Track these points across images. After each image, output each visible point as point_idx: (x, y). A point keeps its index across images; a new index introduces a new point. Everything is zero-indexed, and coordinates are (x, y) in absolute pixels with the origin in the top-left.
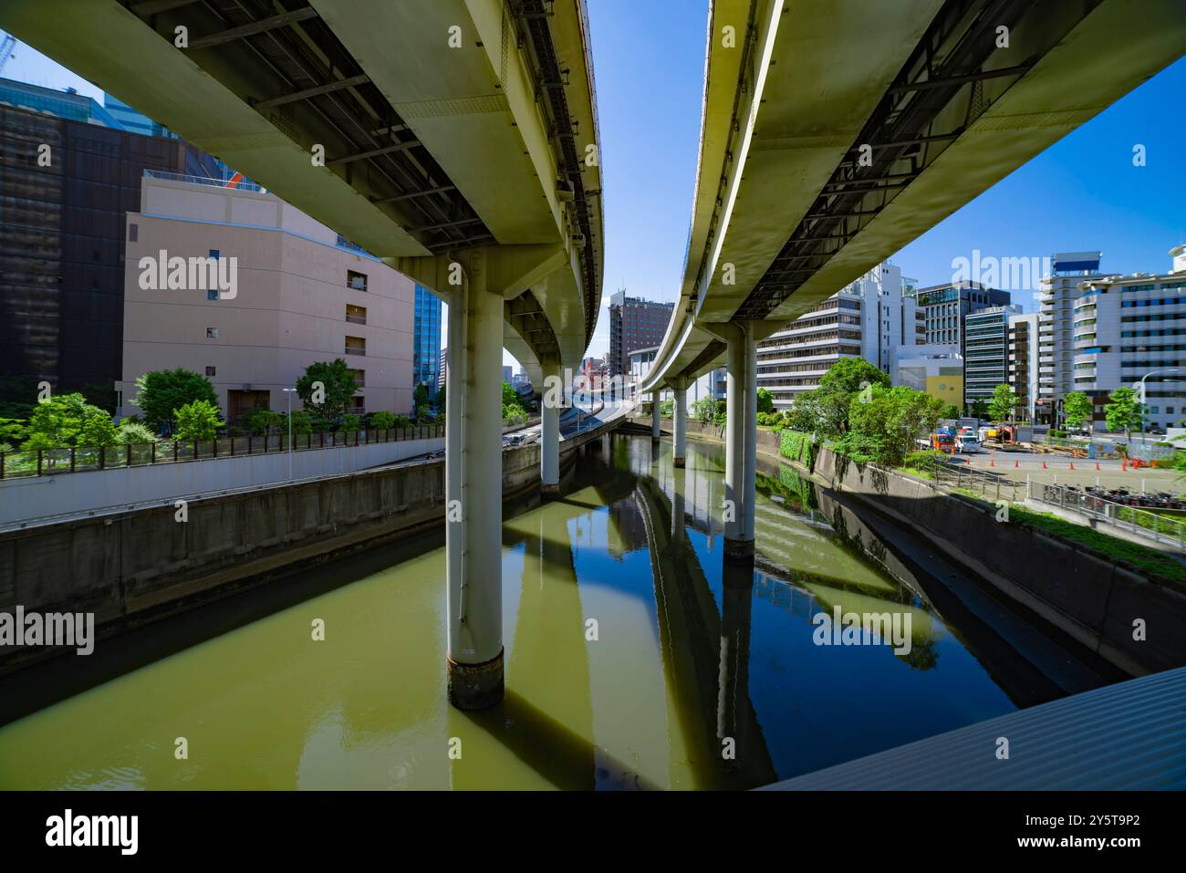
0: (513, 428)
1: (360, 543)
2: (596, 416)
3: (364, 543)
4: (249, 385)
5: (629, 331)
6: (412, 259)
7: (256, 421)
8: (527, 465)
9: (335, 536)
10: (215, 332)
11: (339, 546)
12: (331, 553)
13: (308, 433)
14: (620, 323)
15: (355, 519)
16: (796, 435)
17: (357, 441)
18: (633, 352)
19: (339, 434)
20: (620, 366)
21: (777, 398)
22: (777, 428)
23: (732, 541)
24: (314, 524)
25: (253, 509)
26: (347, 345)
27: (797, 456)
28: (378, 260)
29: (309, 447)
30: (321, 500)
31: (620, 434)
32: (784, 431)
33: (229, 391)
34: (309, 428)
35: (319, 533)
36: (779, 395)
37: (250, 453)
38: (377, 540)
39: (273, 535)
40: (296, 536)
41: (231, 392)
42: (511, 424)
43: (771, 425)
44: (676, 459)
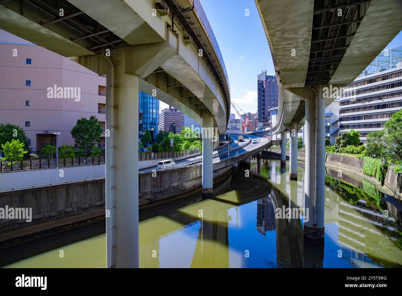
0: (193, 155)
1: (89, 219)
2: (244, 148)
3: (92, 219)
4: (47, 131)
5: (270, 96)
6: (86, 56)
7: (45, 150)
8: (195, 177)
9: (75, 215)
10: (30, 103)
11: (78, 220)
12: (73, 224)
13: (72, 158)
14: (264, 91)
15: (87, 206)
16: (372, 160)
17: (99, 162)
18: (272, 109)
19: (90, 158)
20: (264, 118)
21: (363, 136)
22: (361, 156)
23: (308, 228)
24: (63, 208)
25: (29, 198)
26: (99, 108)
27: (373, 174)
28: (69, 58)
29: (72, 165)
30: (67, 195)
31: (264, 159)
32: (365, 157)
33: (37, 134)
34: (73, 155)
35: (66, 213)
36: (364, 134)
37: (40, 168)
38: (100, 218)
39: (40, 213)
40: (53, 214)
41: (38, 135)
42: (192, 152)
43: (358, 153)
44: (291, 175)
